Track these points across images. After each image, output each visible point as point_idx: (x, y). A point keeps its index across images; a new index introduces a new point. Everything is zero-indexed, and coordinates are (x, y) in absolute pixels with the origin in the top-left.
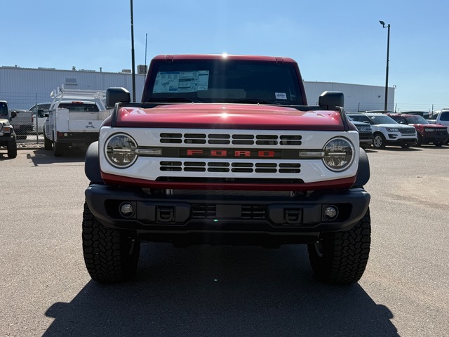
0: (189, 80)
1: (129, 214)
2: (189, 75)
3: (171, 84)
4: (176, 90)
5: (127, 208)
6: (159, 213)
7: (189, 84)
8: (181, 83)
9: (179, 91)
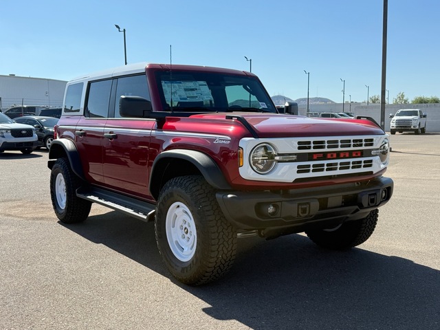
0: (192, 90)
1: (273, 214)
2: (190, 84)
3: (179, 93)
4: (185, 99)
5: (271, 209)
6: (300, 210)
7: (194, 93)
8: (187, 92)
9: (189, 100)
